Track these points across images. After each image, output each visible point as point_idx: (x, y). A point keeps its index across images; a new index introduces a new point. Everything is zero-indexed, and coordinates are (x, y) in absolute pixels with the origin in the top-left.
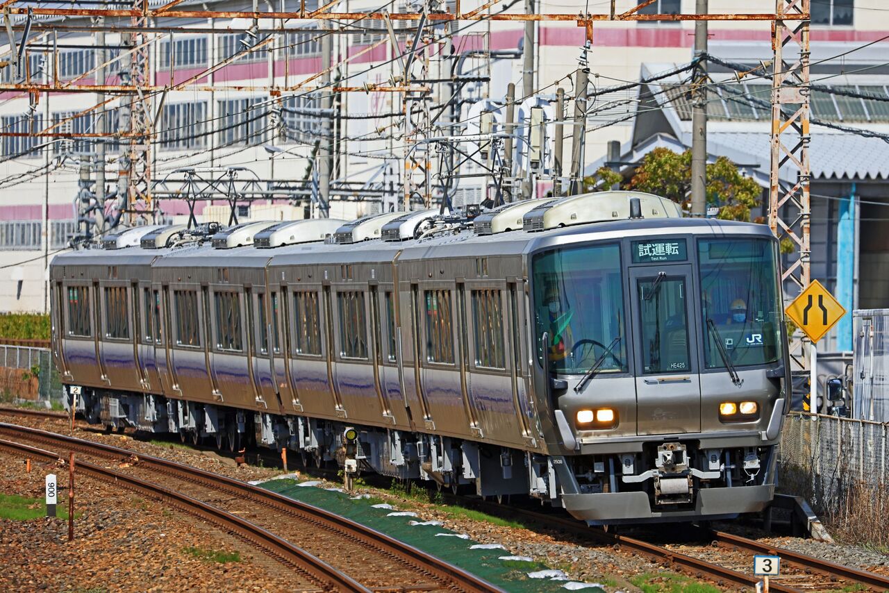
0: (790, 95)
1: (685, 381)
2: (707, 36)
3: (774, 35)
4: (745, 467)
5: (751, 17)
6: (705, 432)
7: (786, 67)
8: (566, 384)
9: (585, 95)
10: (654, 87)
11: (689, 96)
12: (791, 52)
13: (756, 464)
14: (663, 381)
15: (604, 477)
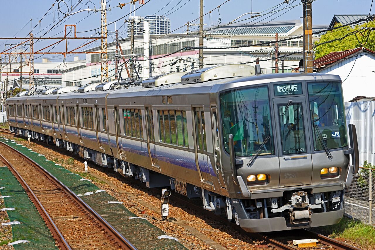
0: (32, 81)
1: (304, 158)
2: (22, 74)
3: (30, 74)
4: (333, 201)
5: (27, 72)
6: (313, 184)
7: (31, 78)
8: (242, 161)
9: (7, 81)
10: (16, 81)
11: (20, 81)
12: (32, 76)
13: (338, 200)
14: (293, 159)
15: (261, 210)
